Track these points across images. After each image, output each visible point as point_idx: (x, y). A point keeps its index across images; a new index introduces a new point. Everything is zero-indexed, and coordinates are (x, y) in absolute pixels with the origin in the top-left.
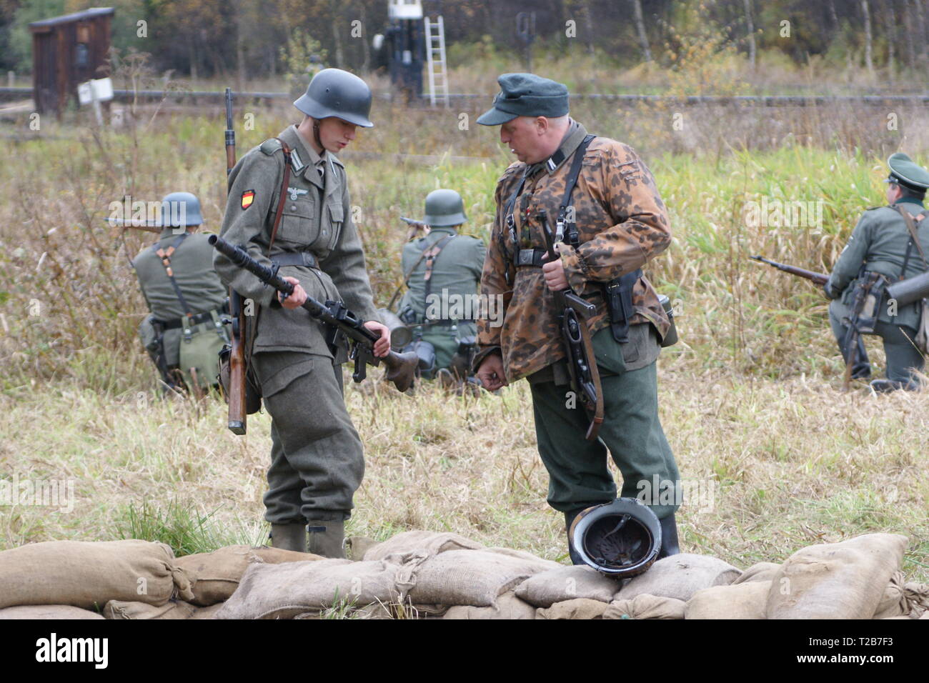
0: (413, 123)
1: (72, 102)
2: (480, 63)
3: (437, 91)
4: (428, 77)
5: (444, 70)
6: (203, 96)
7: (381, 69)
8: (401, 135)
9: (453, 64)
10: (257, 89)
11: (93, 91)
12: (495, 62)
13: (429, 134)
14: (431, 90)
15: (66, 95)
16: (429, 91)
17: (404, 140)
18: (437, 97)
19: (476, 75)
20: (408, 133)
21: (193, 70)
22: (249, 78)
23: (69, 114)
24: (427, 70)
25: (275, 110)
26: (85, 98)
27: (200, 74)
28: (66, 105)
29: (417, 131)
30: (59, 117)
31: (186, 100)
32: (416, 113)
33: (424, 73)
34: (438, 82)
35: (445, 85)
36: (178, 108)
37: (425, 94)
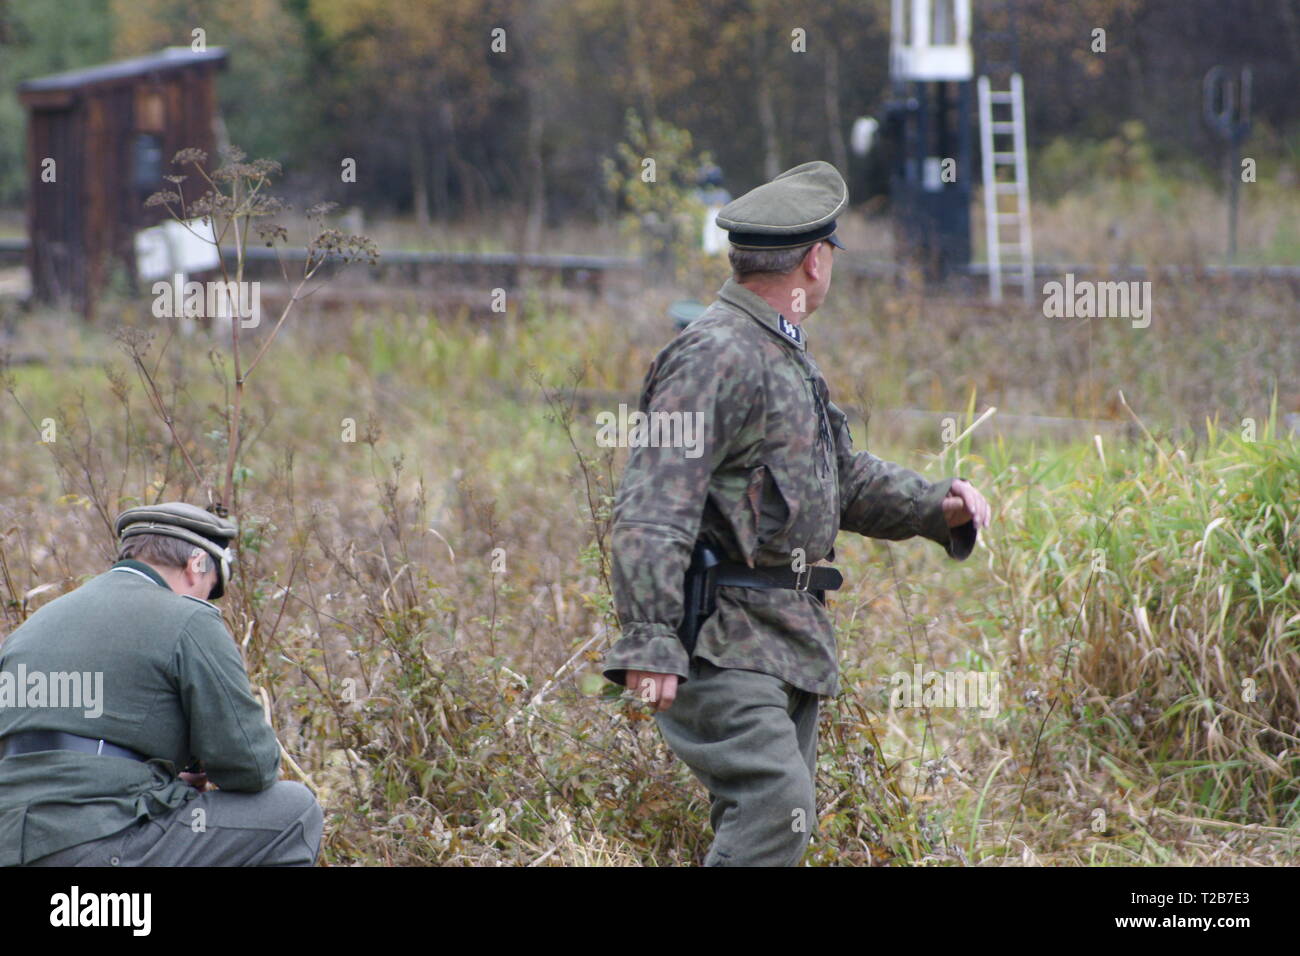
0: (940, 336)
1: (120, 277)
2: (1112, 189)
3: (1004, 258)
4: (983, 224)
5: (1024, 204)
6: (436, 264)
7: (874, 203)
8: (911, 363)
9: (1046, 190)
10: (569, 248)
11: (172, 249)
12: (1151, 188)
13: (977, 362)
14: (992, 253)
15: (107, 258)
16: (985, 258)
17: (917, 376)
18: (1005, 271)
19: (1103, 219)
20: (927, 359)
21: (421, 201)
22: (552, 223)
23: (108, 305)
24: (982, 204)
25: (610, 297)
26: (151, 264)
27: (433, 211)
28: (106, 282)
29: (949, 355)
30: (86, 313)
31: (393, 272)
32: (950, 311)
33: (975, 213)
34: (1009, 235)
35: (1026, 245)
36: (376, 291)
37: (976, 265)
